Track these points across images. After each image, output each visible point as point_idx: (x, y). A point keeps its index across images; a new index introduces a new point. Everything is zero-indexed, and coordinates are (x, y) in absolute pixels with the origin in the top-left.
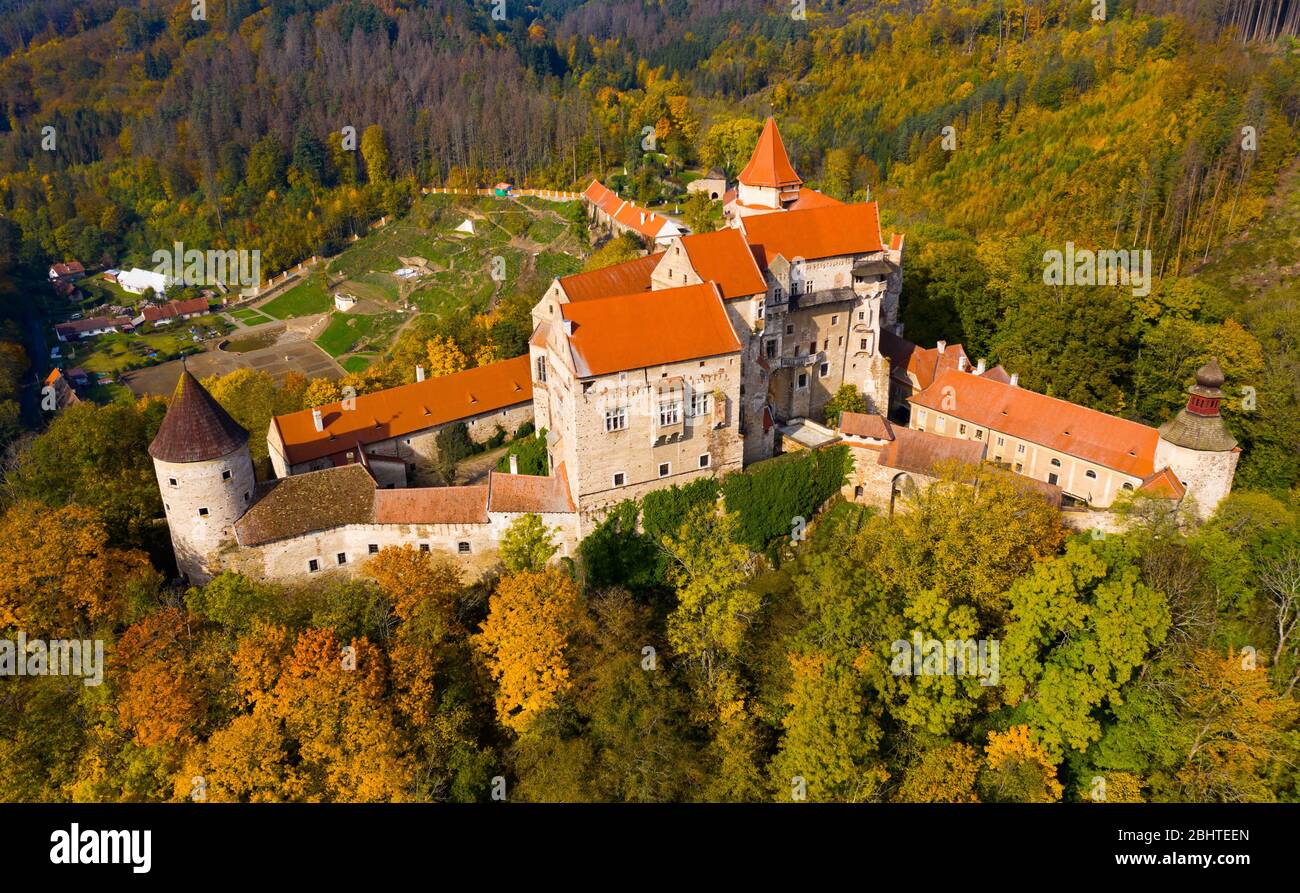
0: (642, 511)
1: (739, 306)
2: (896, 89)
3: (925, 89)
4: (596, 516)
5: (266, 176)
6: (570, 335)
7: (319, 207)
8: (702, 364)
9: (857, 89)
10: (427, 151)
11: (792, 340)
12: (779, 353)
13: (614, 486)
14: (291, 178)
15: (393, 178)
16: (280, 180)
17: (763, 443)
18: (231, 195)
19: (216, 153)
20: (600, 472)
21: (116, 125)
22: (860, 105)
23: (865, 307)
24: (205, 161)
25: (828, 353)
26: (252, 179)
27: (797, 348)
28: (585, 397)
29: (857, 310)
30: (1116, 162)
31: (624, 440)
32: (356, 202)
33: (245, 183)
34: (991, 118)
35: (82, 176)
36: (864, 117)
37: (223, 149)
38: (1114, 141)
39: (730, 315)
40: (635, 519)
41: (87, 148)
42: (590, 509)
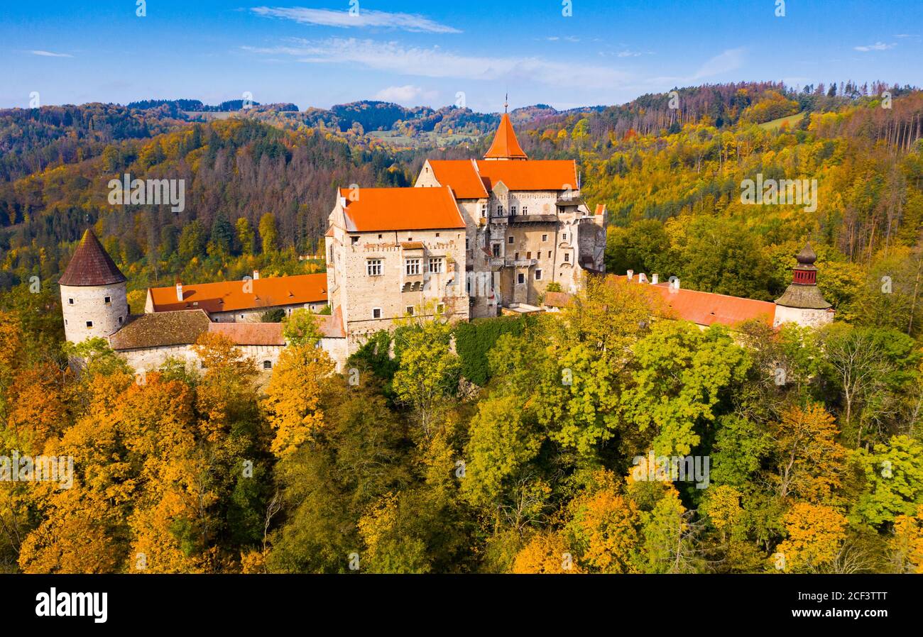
0: (394, 341)
1: (468, 206)
2: (644, 195)
3: (665, 194)
4: (360, 339)
5: (191, 248)
6: (344, 206)
7: (226, 268)
8: (437, 235)
9: (615, 196)
10: (305, 231)
11: (513, 248)
12: (503, 254)
13: (373, 318)
14: (209, 250)
15: (280, 250)
16: (202, 251)
17: (489, 313)
18: (167, 260)
19: (159, 232)
20: (362, 305)
21: (94, 217)
22: (617, 206)
23: (566, 230)
24: (151, 238)
25: (540, 262)
26: (182, 249)
27: (517, 254)
28: (353, 248)
29: (561, 232)
30: (798, 225)
31: (380, 283)
32: (251, 264)
33: (177, 253)
34: (710, 206)
35: (67, 249)
36: (620, 213)
37: (164, 229)
38: (797, 213)
39: (461, 212)
40: (388, 346)
41: (73, 231)
42: (355, 333)
